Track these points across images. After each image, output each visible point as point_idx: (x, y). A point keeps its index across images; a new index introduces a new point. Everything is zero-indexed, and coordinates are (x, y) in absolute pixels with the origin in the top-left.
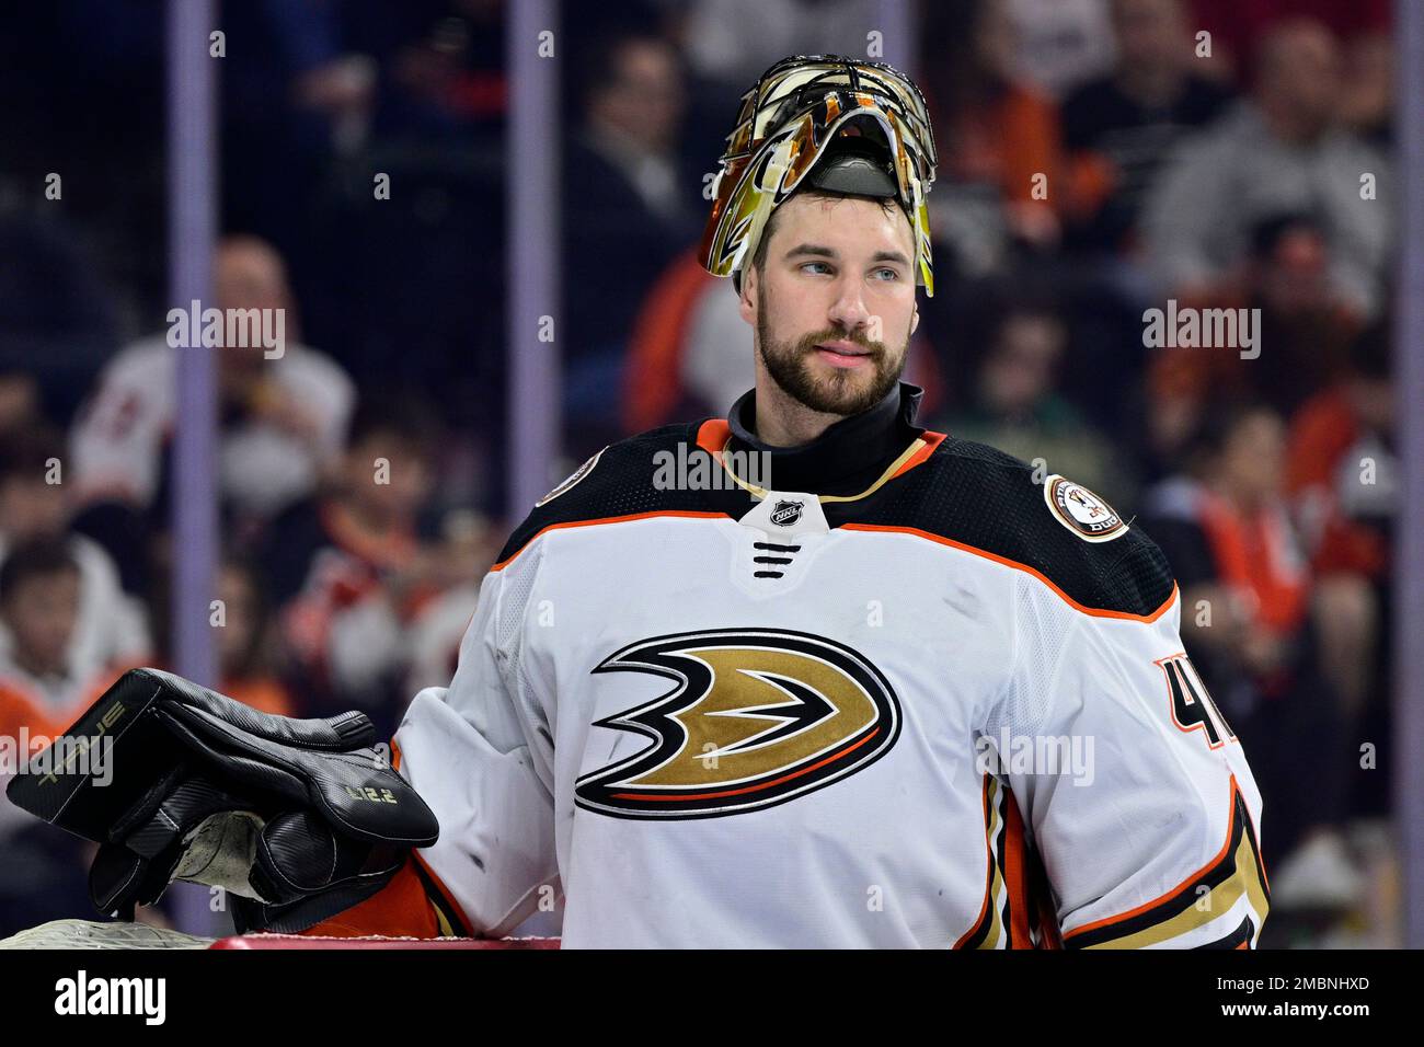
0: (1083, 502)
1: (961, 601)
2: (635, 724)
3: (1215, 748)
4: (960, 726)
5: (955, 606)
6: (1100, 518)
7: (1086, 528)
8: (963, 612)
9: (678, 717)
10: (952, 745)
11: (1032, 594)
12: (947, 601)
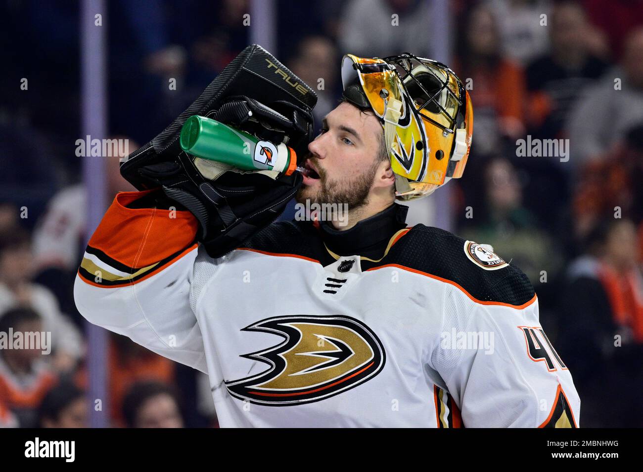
0: (484, 252)
1: (418, 299)
2: (263, 358)
3: (551, 371)
4: (415, 360)
5: (414, 301)
6: (493, 259)
7: (485, 264)
8: (418, 304)
9: (283, 355)
10: (412, 370)
11: (454, 295)
12: (411, 298)
